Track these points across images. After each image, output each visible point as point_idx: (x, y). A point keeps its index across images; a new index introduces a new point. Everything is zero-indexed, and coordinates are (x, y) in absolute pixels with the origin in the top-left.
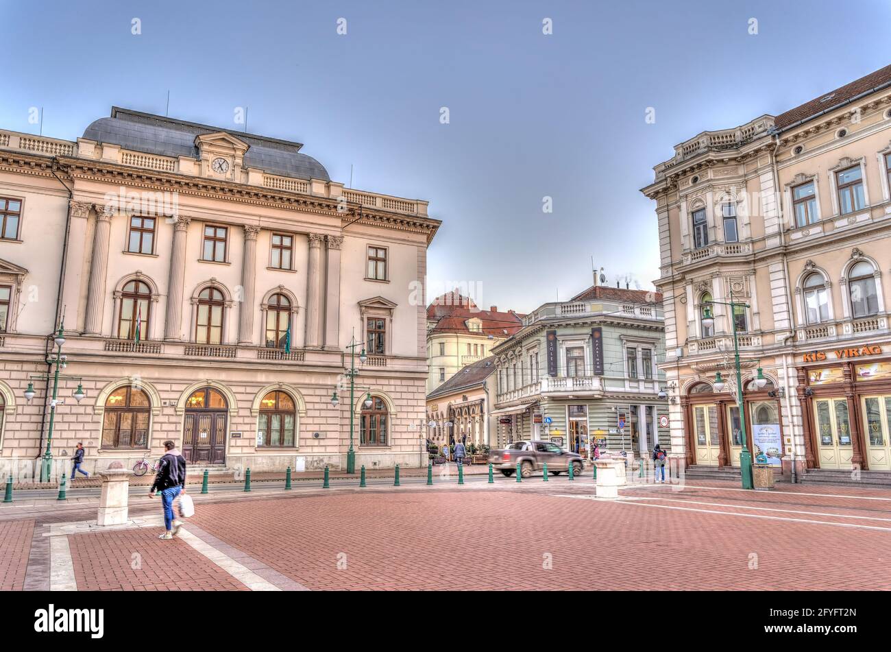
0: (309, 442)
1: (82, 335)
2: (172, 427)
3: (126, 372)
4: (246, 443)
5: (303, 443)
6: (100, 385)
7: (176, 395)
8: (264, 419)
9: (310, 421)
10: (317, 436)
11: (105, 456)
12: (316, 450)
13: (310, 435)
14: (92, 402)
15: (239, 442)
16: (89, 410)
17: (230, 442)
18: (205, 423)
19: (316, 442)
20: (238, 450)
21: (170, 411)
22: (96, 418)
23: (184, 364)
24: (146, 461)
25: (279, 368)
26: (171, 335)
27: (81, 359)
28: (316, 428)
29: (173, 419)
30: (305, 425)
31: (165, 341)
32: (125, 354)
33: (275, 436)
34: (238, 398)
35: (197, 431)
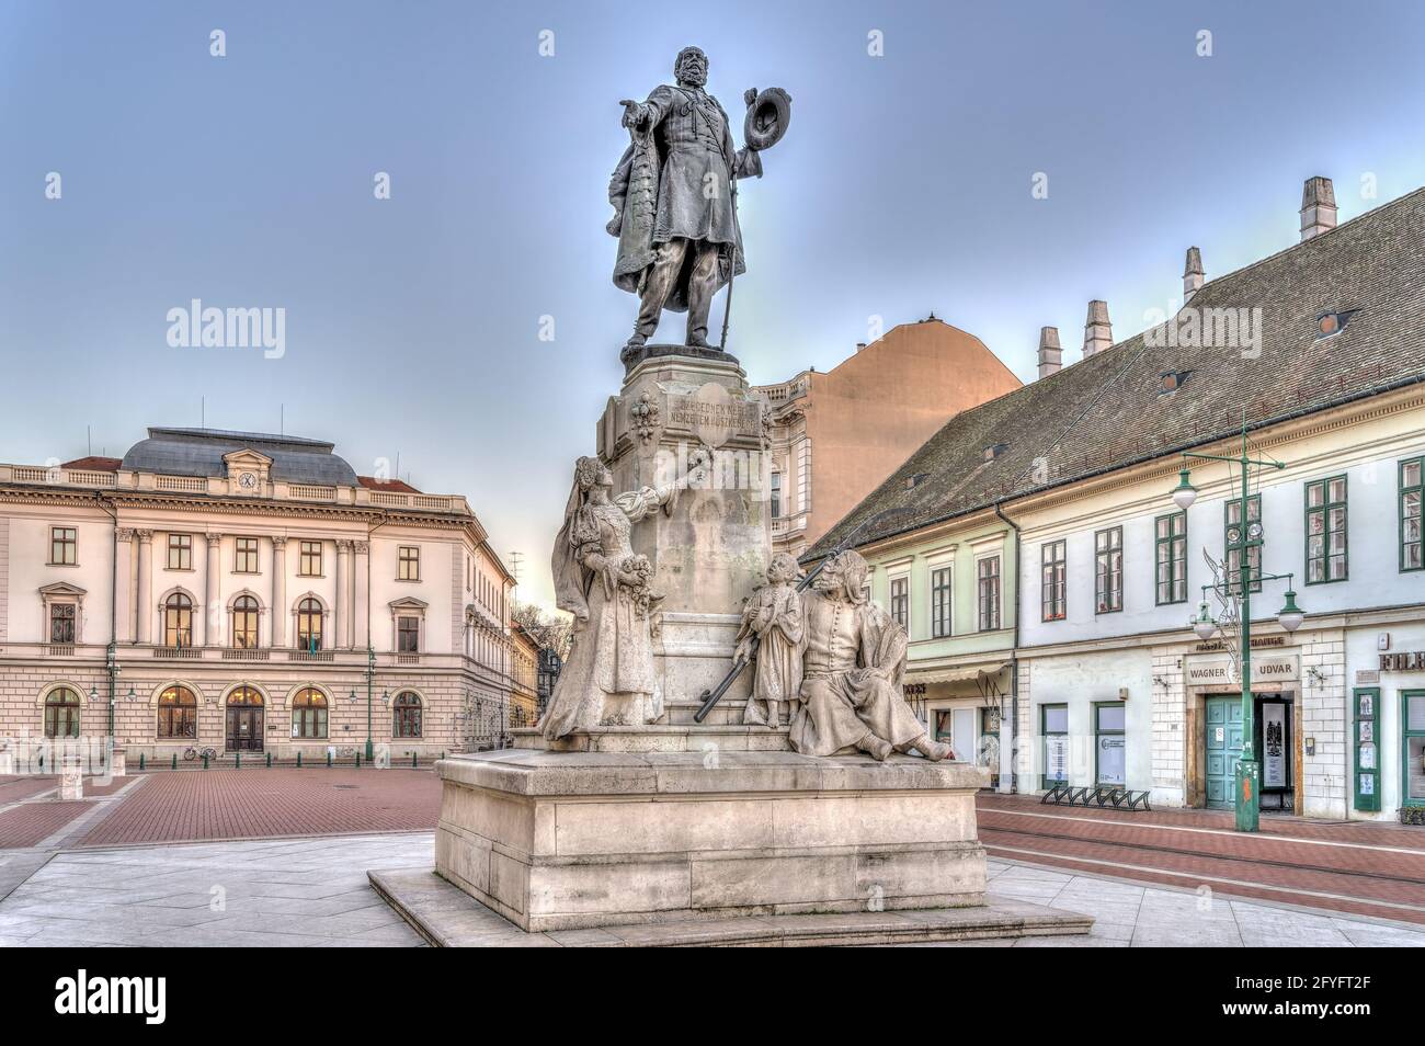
0: (340, 734)
1: (135, 644)
2: (216, 720)
3: (174, 675)
4: (281, 734)
5: (334, 734)
6: (152, 686)
7: (217, 694)
8: (298, 714)
9: (341, 715)
10: (347, 728)
11: (161, 744)
12: (346, 740)
13: (340, 727)
14: (146, 700)
15: (275, 734)
16: (145, 706)
17: (267, 733)
18: (245, 716)
19: (347, 734)
20: (275, 740)
21: (213, 707)
22: (151, 713)
23: (222, 666)
24: (195, 749)
25: (309, 668)
26: (210, 641)
27: (132, 664)
28: (347, 721)
29: (216, 714)
30: (335, 722)
31: (204, 648)
32: (171, 659)
33: (309, 730)
34: (273, 694)
35: (237, 724)
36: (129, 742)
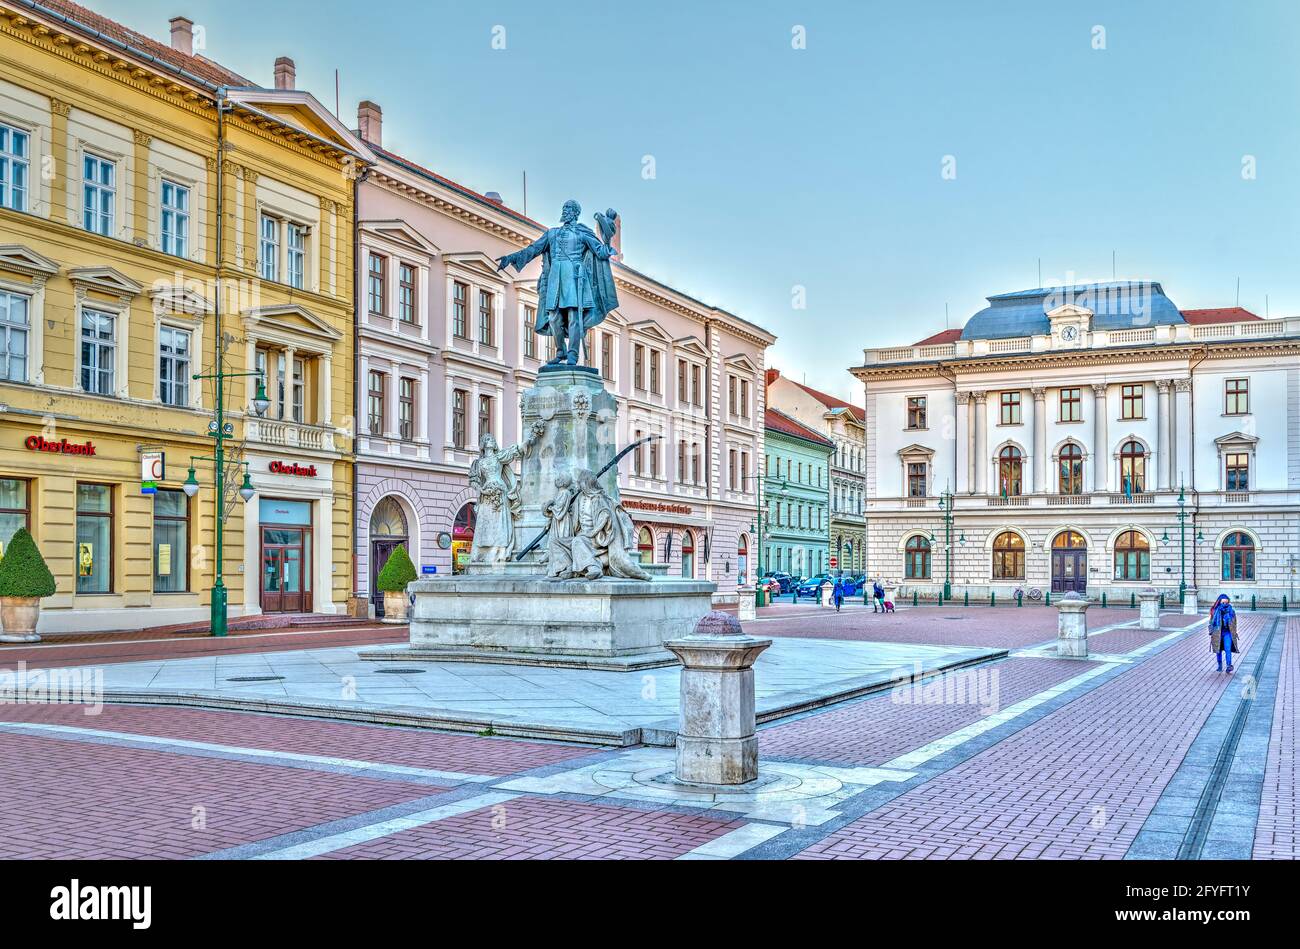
0: (1161, 576)
1: (972, 495)
2: (1042, 563)
3: (1005, 522)
4: (1103, 576)
5: (1155, 576)
6: (987, 532)
7: (1042, 538)
8: (1121, 557)
9: (1162, 557)
10: (1169, 570)
11: (994, 584)
12: (1168, 583)
13: (1162, 570)
14: (981, 544)
15: (1097, 575)
16: (981, 551)
17: (1090, 575)
18: (1070, 559)
19: (1168, 576)
20: (1097, 582)
21: (1039, 550)
22: (986, 557)
23: (1046, 512)
24: (1023, 589)
25: (1129, 511)
26: (1037, 489)
27: (971, 514)
28: (1168, 563)
29: (1041, 557)
30: (1156, 564)
31: (1031, 496)
32: (1002, 507)
33: (1132, 571)
34: (1094, 538)
35: (1063, 566)
36: (968, 582)
